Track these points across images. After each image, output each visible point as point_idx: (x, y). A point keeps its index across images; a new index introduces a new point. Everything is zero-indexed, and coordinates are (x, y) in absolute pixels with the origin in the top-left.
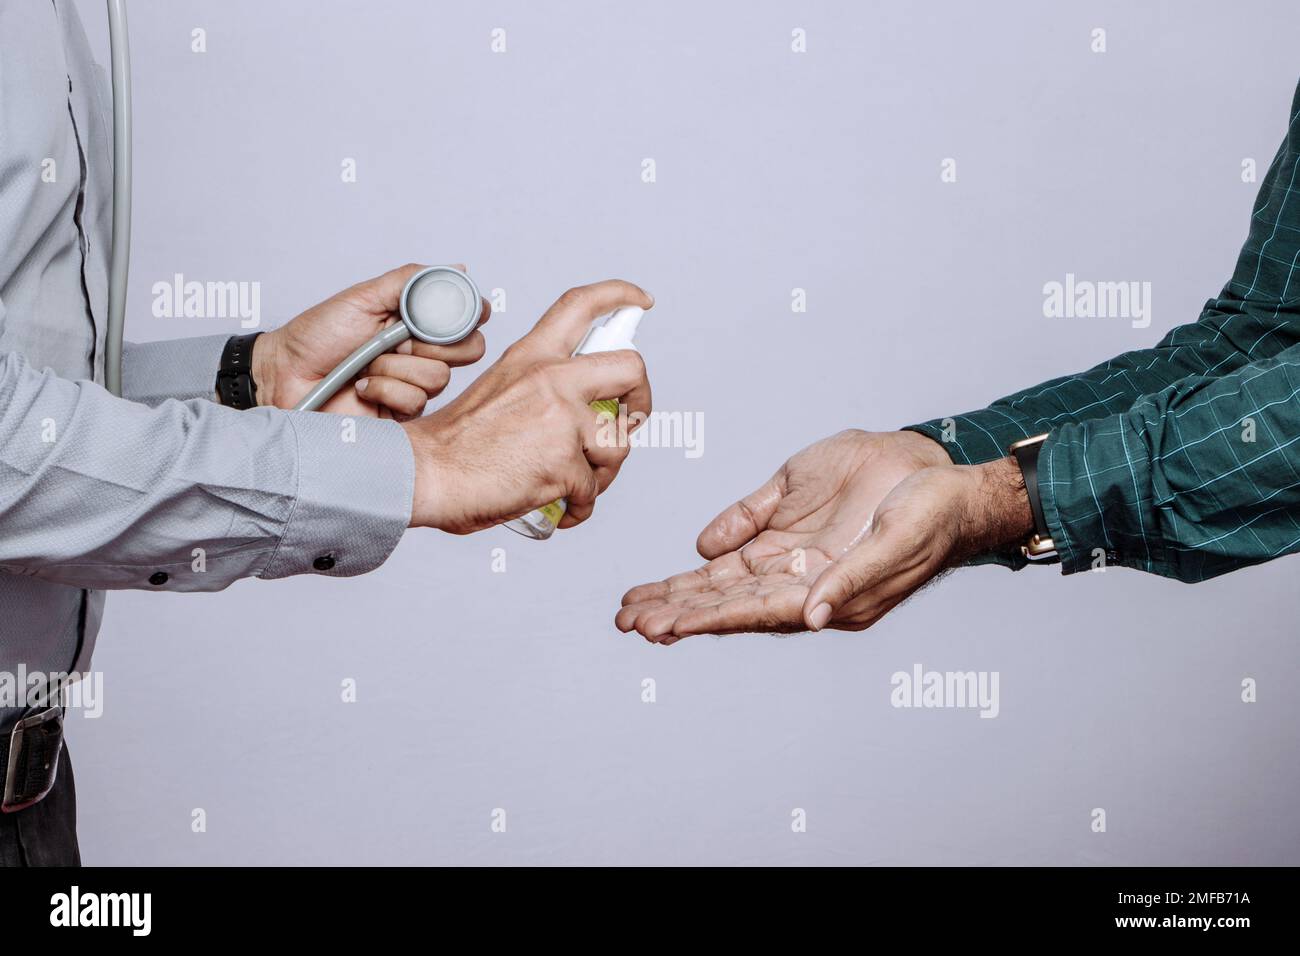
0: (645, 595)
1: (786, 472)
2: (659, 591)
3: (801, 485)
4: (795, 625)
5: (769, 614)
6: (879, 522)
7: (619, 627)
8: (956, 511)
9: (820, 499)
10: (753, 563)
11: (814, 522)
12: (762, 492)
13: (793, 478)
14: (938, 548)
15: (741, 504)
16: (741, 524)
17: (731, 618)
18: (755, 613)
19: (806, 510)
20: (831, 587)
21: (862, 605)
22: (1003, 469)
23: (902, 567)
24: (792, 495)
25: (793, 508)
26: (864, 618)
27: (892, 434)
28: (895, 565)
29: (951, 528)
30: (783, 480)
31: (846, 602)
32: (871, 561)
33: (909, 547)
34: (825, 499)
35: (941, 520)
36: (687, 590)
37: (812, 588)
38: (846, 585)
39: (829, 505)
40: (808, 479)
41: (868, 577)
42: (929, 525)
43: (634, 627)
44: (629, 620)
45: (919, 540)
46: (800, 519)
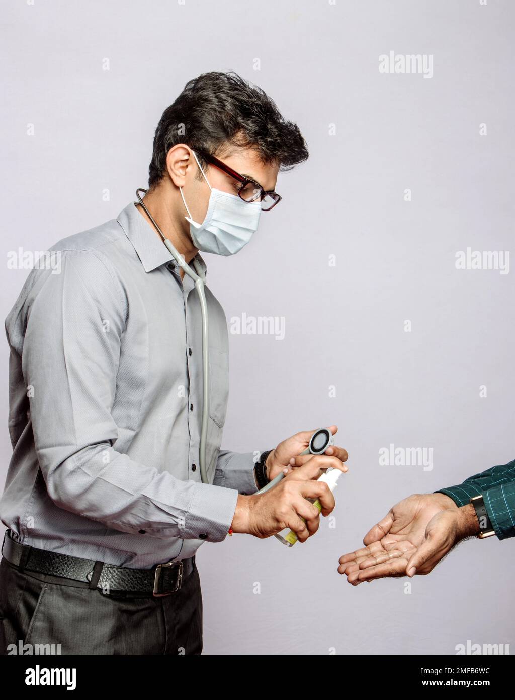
0: (348, 559)
1: (392, 512)
2: (353, 556)
3: (399, 517)
4: (402, 573)
5: (393, 570)
6: (427, 535)
7: (339, 572)
8: (455, 525)
9: (408, 522)
10: (385, 547)
11: (406, 530)
12: (385, 519)
13: (396, 515)
14: (450, 541)
15: (378, 525)
16: (378, 532)
17: (379, 572)
18: (388, 569)
19: (402, 527)
20: (415, 561)
21: (426, 565)
22: (469, 509)
23: (440, 549)
24: (396, 522)
25: (398, 526)
26: (428, 570)
27: (430, 495)
28: (437, 549)
29: (454, 532)
30: (392, 515)
31: (421, 565)
32: (429, 550)
33: (441, 542)
34: (409, 522)
35: (450, 530)
36: (363, 556)
37: (409, 560)
38: (421, 560)
39: (411, 524)
40: (402, 515)
41: (429, 555)
42: (446, 533)
43: (344, 572)
44: (343, 569)
45: (444, 539)
46: (401, 530)
